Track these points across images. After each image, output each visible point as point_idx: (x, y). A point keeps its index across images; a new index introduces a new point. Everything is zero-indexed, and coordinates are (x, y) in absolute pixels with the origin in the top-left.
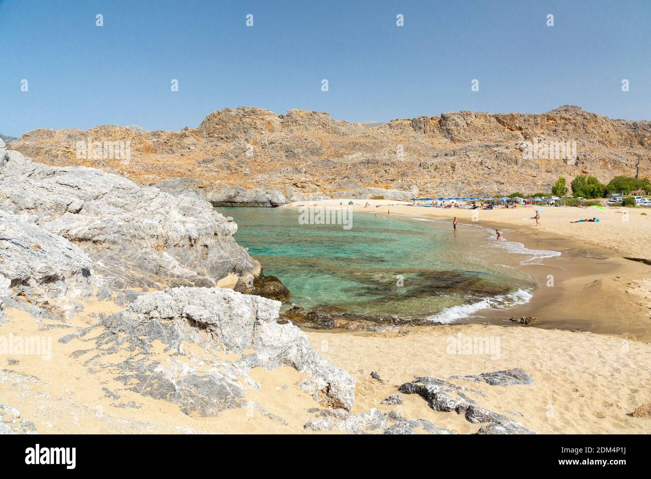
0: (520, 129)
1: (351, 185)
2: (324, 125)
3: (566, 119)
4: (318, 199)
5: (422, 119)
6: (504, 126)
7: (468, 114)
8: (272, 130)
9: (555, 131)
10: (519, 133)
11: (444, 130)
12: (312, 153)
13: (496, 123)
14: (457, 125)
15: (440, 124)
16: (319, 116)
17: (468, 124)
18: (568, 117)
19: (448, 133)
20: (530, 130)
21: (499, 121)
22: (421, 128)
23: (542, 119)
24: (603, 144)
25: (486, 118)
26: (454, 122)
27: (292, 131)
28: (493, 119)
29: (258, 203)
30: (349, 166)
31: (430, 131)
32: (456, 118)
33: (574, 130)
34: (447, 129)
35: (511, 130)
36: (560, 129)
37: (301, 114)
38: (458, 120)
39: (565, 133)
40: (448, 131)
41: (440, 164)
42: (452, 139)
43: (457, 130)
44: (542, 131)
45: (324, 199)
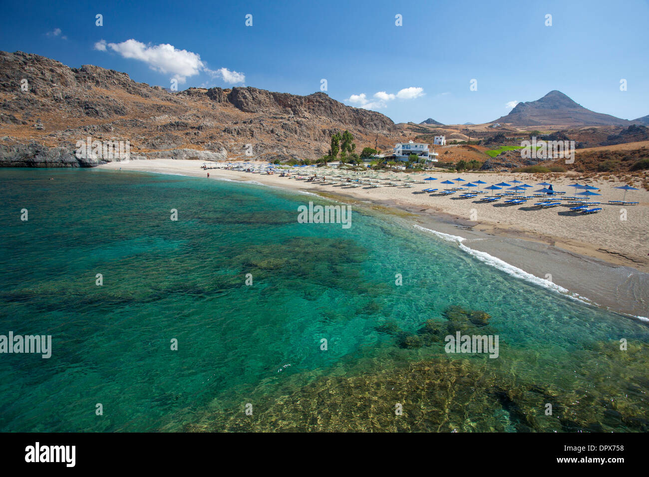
0: (291, 106)
1: (165, 146)
2: (124, 85)
3: (319, 102)
4: (133, 159)
5: (217, 90)
6: (280, 102)
7: (254, 90)
8: (65, 84)
9: (313, 110)
10: (290, 109)
11: (235, 101)
12: (116, 112)
13: (274, 99)
14: (245, 98)
15: (232, 96)
16: (119, 75)
17: (254, 98)
18: (321, 101)
19: (239, 104)
20: (298, 108)
21: (276, 98)
22: (216, 98)
23: (305, 100)
25: (267, 94)
26: (243, 95)
27: (90, 88)
28: (272, 96)
29: (66, 164)
30: (160, 128)
31: (224, 101)
32: (244, 92)
33: (325, 111)
34: (237, 100)
35: (285, 106)
36: (316, 109)
37: (98, 70)
38: (246, 94)
39: (320, 112)
40: (238, 102)
41: (241, 130)
42: (242, 109)
43: (246, 102)
44: (305, 109)
45: (140, 159)
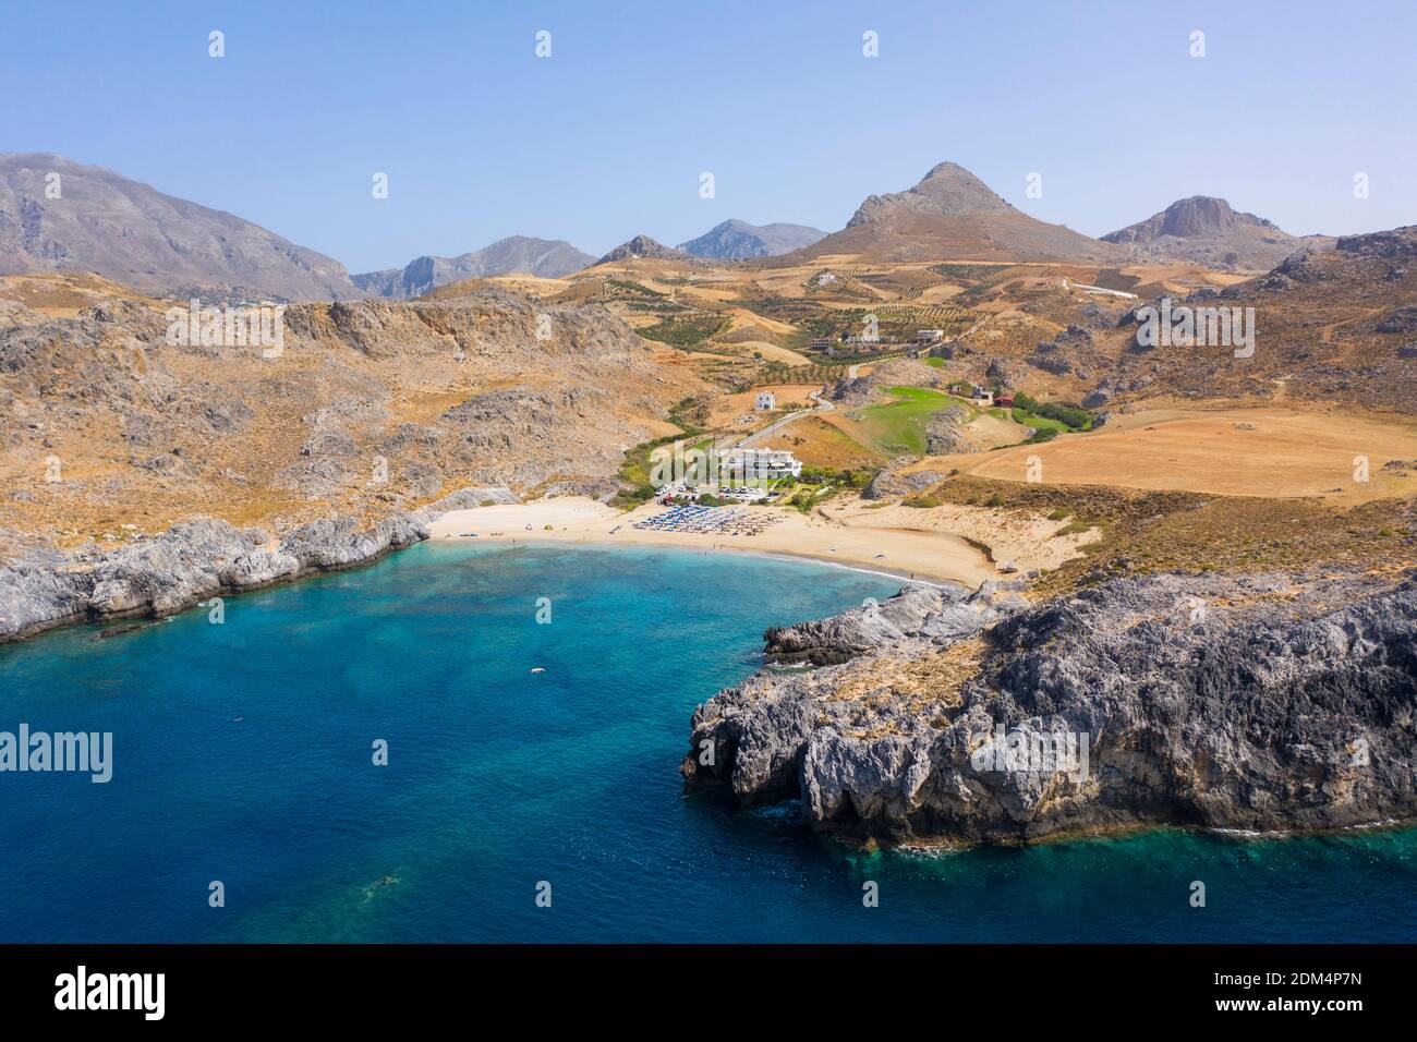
0: (453, 332)
3: (502, 315)
5: (304, 311)
6: (430, 325)
7: (380, 306)
9: (493, 334)
10: (450, 337)
11: (346, 333)
13: (419, 321)
14: (368, 326)
15: (336, 322)
17: (383, 325)
19: (357, 340)
20: (467, 335)
21: (422, 318)
22: (306, 329)
24: (546, 351)
25: (404, 312)
26: (363, 320)
28: (414, 315)
31: (323, 335)
32: (363, 313)
33: (513, 331)
34: (352, 332)
35: (441, 333)
36: (497, 330)
38: (367, 317)
39: (503, 335)
40: (356, 336)
42: (366, 351)
43: (371, 335)
44: (478, 334)
